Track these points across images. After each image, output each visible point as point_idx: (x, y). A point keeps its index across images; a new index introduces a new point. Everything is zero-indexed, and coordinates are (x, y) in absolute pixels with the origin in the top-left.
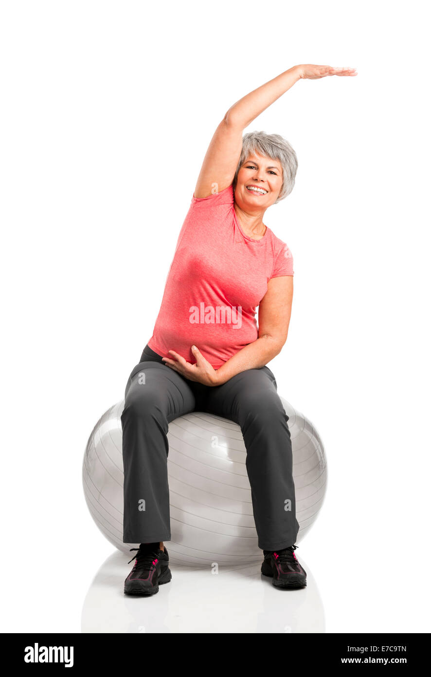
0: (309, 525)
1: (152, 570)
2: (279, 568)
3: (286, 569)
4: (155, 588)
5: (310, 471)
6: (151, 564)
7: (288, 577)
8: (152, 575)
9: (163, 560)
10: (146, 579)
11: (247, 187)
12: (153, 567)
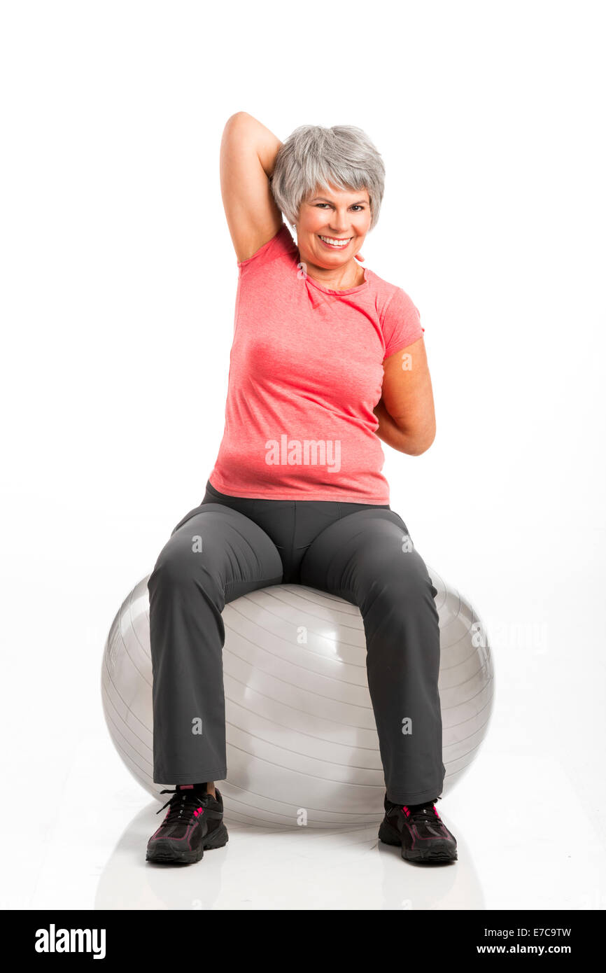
0: (463, 767)
1: (192, 825)
2: (414, 831)
3: (426, 833)
4: (194, 853)
5: (467, 681)
6: (192, 815)
7: (429, 845)
8: (191, 832)
9: (211, 809)
10: (181, 837)
11: (320, 237)
12: (195, 820)
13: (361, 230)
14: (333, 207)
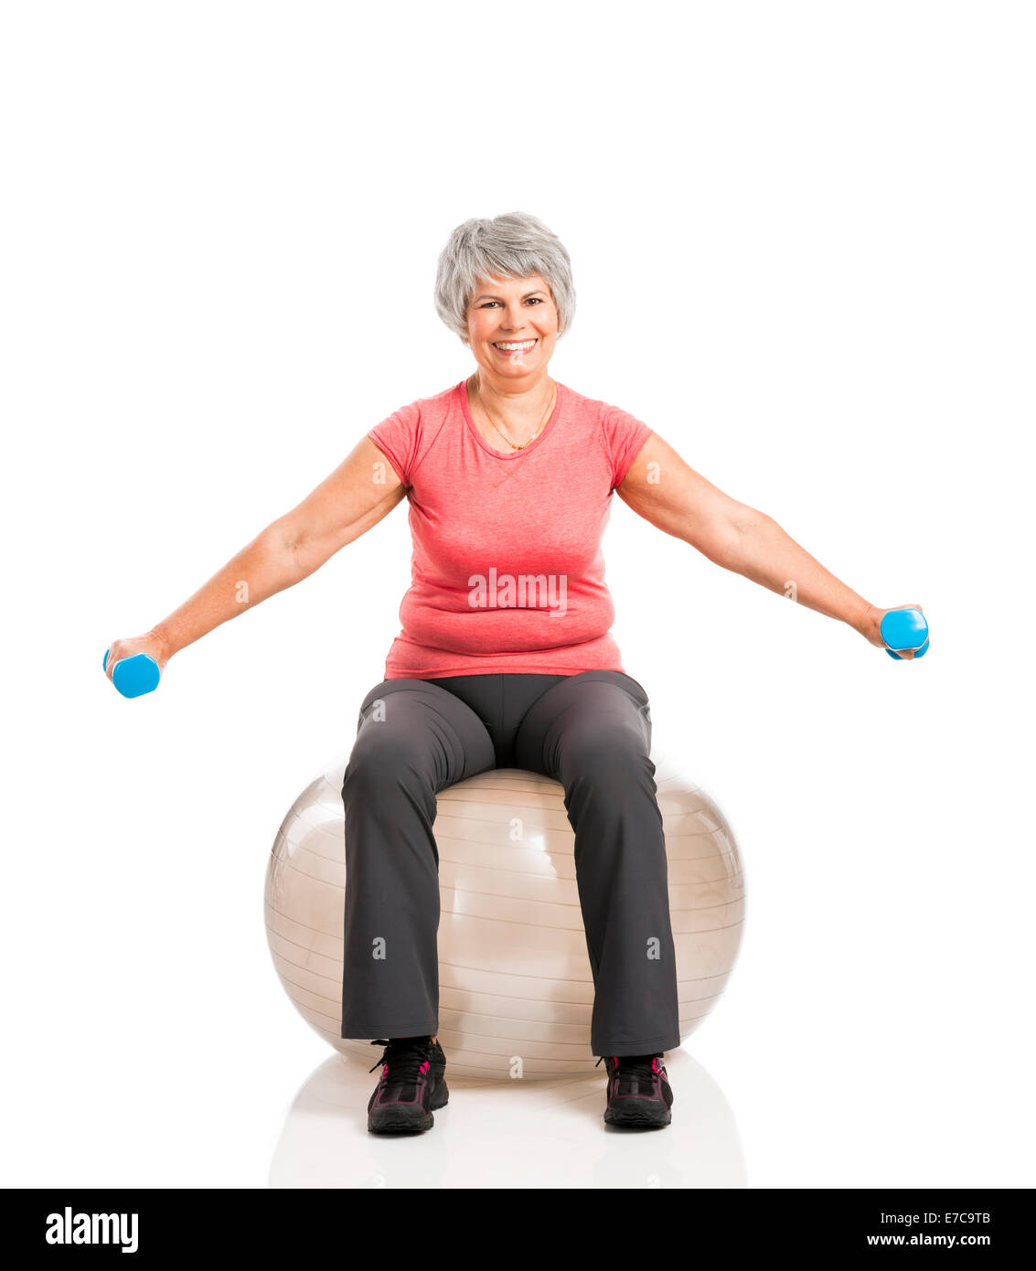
1: (420, 1085)
4: (428, 1118)
6: (417, 1072)
8: (422, 1092)
9: (437, 1062)
11: (494, 344)
12: (422, 1078)
13: (545, 329)
14: (503, 304)
